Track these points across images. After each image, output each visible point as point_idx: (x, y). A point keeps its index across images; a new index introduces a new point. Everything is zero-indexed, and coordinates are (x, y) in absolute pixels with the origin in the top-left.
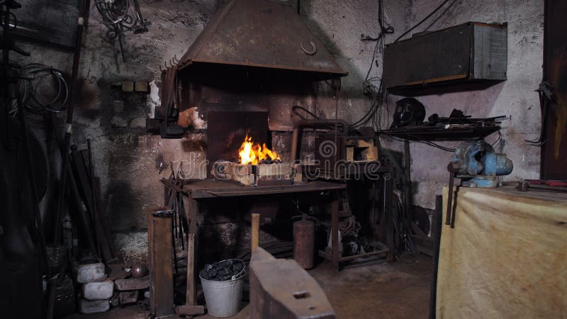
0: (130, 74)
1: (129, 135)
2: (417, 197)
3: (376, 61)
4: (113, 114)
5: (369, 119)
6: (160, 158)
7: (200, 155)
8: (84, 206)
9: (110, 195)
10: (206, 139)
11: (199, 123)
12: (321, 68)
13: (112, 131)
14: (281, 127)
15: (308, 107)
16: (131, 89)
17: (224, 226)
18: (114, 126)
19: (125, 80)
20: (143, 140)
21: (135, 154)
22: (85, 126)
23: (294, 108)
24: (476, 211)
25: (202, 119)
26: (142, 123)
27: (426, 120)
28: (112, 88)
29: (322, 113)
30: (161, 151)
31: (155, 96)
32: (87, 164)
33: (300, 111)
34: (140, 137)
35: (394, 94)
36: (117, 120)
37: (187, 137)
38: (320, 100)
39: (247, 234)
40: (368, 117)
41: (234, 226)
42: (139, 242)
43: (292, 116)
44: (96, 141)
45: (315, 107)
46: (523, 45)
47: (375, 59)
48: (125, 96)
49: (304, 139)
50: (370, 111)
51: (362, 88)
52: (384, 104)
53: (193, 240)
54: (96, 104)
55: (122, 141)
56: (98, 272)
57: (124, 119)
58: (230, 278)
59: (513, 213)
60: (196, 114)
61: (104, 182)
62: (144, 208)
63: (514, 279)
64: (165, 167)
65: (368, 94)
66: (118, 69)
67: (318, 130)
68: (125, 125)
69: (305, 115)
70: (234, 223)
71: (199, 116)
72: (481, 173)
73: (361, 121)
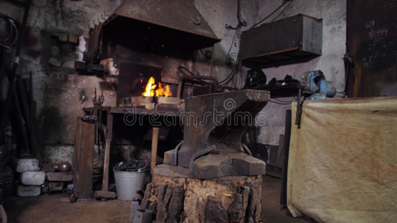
0: (65, 29)
1: (61, 73)
2: (259, 137)
3: (235, 43)
4: (51, 56)
5: (230, 81)
6: (83, 92)
7: (112, 93)
8: (23, 120)
9: (43, 117)
10: (117, 82)
11: (113, 70)
12: (203, 33)
13: (49, 68)
14: (170, 80)
15: (189, 68)
16: (65, 39)
17: (126, 148)
18: (51, 65)
19: (62, 32)
20: (72, 77)
21: (65, 88)
22: (28, 62)
23: (180, 68)
24: (316, 114)
25: (116, 67)
26: (71, 65)
27: (267, 83)
28: (52, 37)
29: (198, 73)
30: (85, 88)
31: (83, 47)
32: (28, 89)
33: (184, 70)
34: (69, 75)
35: (246, 66)
36: (53, 61)
37: (104, 79)
38: (197, 64)
39: (142, 155)
40: (228, 80)
41: (133, 148)
42: (62, 153)
43: (178, 73)
44: (35, 74)
45: (193, 68)
46: (332, 32)
47: (234, 42)
48: (60, 44)
49: (185, 90)
50: (230, 76)
51: (225, 59)
52: (239, 72)
53: (109, 144)
54: (39, 47)
55: (55, 76)
56: (33, 165)
57: (58, 60)
58: (137, 171)
59: (342, 111)
60: (111, 64)
61: (40, 105)
62: (68, 128)
63: (344, 155)
64: (86, 99)
65: (228, 63)
66: (57, 24)
67: (195, 85)
68: (59, 65)
69: (187, 73)
70: (134, 145)
71: (114, 65)
72: (318, 91)
73: (224, 81)
